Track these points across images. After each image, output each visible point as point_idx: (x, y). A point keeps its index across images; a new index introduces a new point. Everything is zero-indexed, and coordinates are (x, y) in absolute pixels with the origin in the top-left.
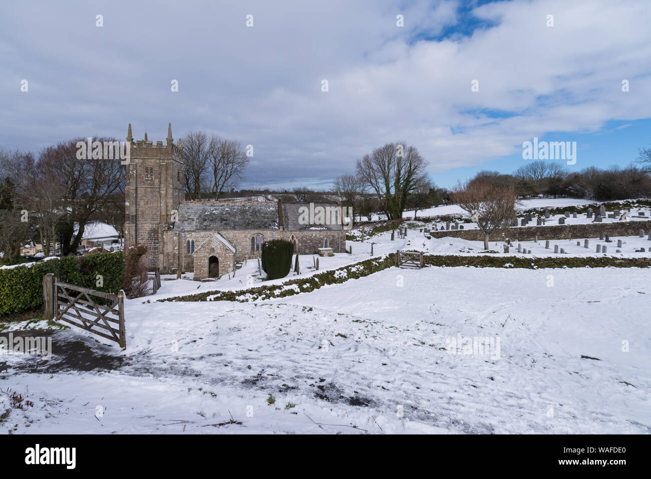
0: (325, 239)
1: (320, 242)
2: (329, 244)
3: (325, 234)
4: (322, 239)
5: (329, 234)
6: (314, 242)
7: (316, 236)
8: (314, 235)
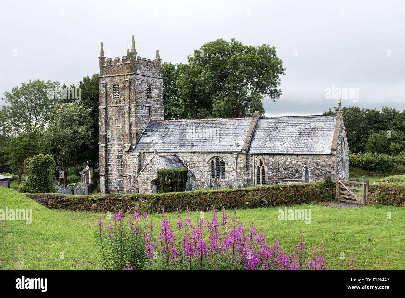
0: (305, 166)
1: (297, 171)
2: (312, 174)
3: (305, 160)
4: (300, 166)
5: (310, 160)
6: (290, 170)
7: (291, 163)
8: (289, 161)
